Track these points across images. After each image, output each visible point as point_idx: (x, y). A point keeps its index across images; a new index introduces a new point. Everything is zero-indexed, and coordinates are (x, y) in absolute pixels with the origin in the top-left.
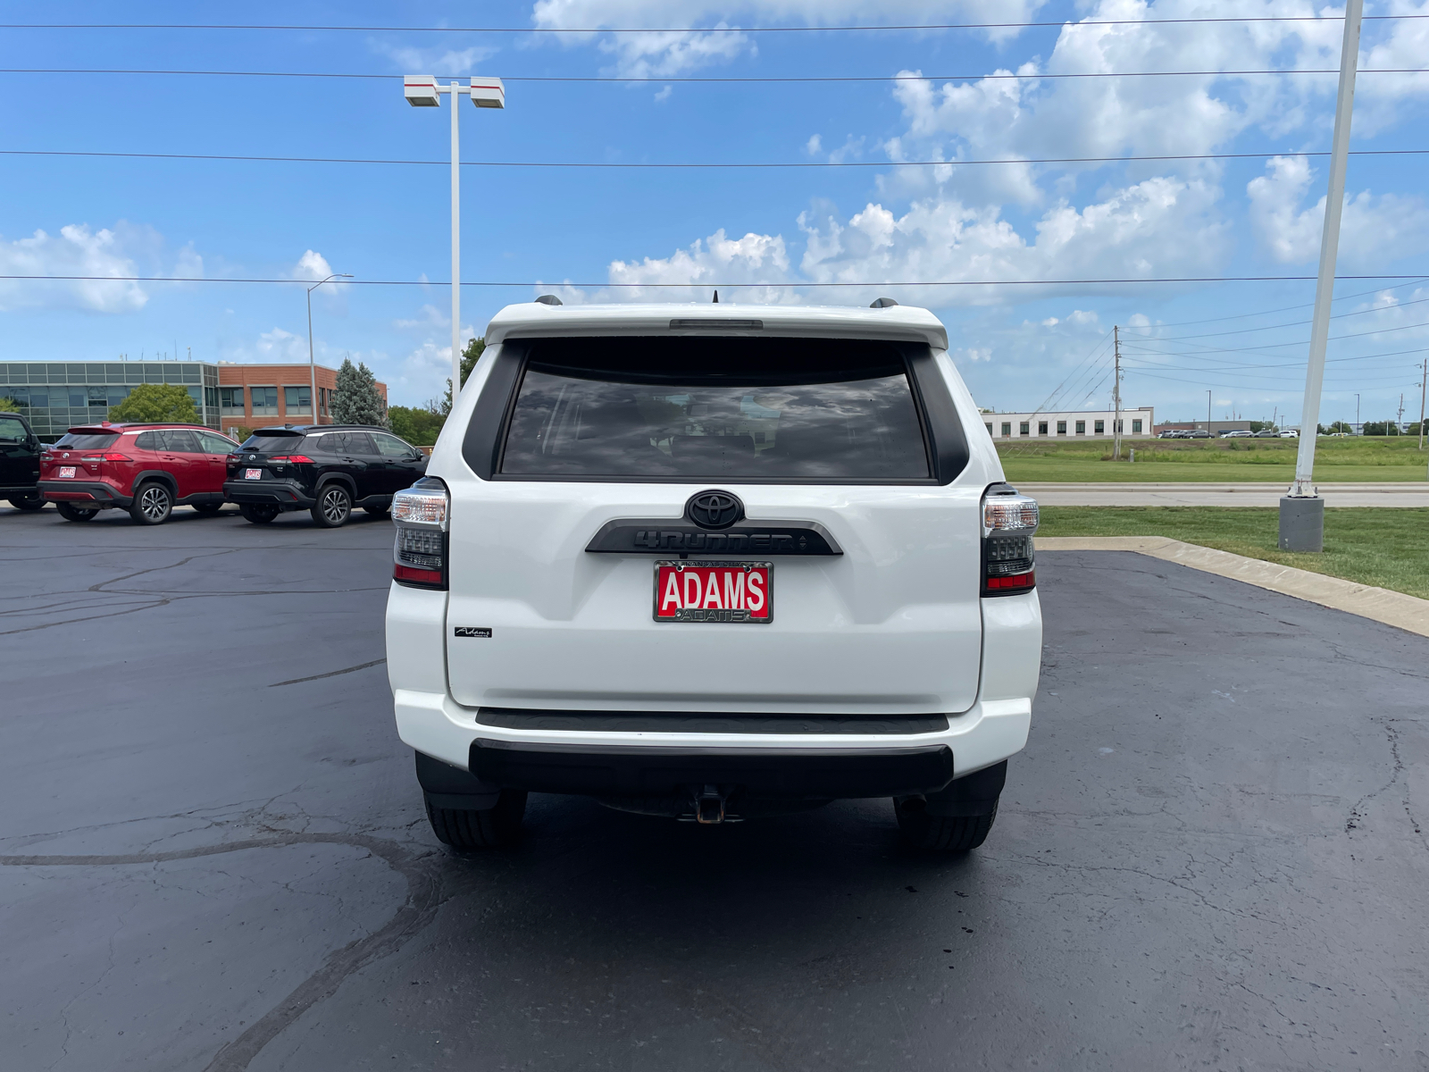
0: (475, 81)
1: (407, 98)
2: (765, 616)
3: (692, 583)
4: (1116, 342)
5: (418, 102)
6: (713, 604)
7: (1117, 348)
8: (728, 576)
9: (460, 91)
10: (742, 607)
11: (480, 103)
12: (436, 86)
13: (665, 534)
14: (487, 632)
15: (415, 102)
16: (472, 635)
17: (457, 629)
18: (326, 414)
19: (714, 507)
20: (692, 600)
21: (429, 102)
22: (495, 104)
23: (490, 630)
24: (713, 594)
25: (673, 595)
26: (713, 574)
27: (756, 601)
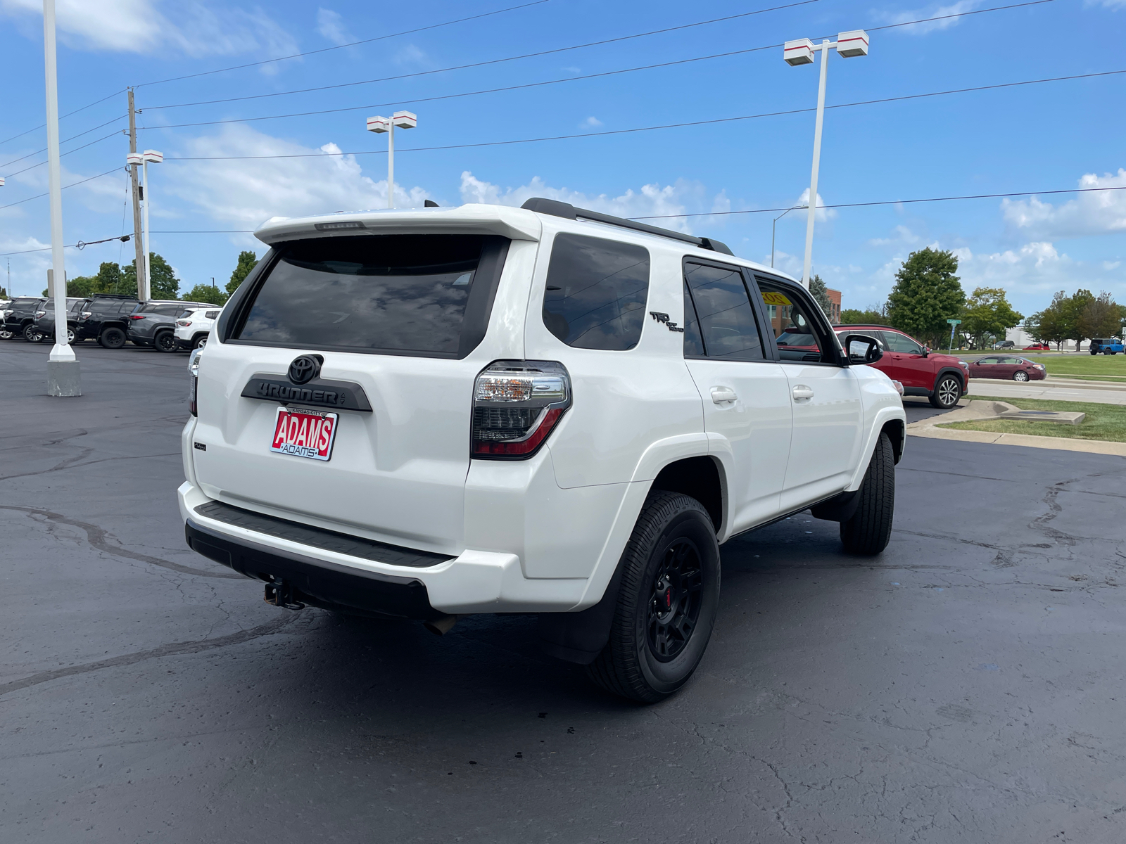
0: (841, 36)
1: (786, 60)
2: (327, 455)
3: (294, 424)
5: (796, 61)
6: (301, 443)
8: (313, 421)
9: (830, 47)
10: (316, 446)
11: (845, 54)
12: (810, 45)
13: (272, 386)
15: (793, 62)
16: (200, 448)
17: (195, 443)
18: (787, 316)
19: (300, 368)
20: (291, 439)
21: (804, 61)
22: (859, 52)
23: (204, 446)
24: (303, 434)
25: (283, 431)
26: (306, 420)
27: (323, 444)
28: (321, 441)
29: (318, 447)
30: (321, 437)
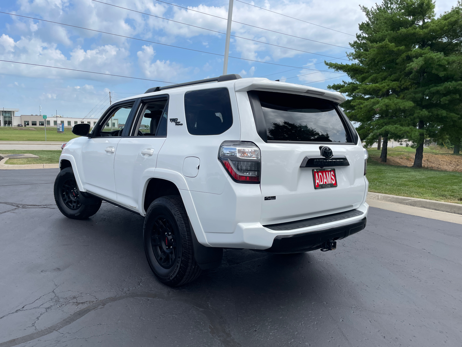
2: (335, 185)
3: (320, 175)
4: (110, 97)
6: (326, 182)
7: (110, 99)
8: (327, 173)
10: (331, 183)
13: (320, 160)
14: (274, 198)
16: (270, 199)
17: (265, 198)
19: (328, 152)
20: (321, 182)
23: (275, 197)
24: (325, 179)
25: (317, 180)
26: (324, 173)
27: (333, 181)
28: (332, 180)
29: (332, 182)
30: (332, 179)
